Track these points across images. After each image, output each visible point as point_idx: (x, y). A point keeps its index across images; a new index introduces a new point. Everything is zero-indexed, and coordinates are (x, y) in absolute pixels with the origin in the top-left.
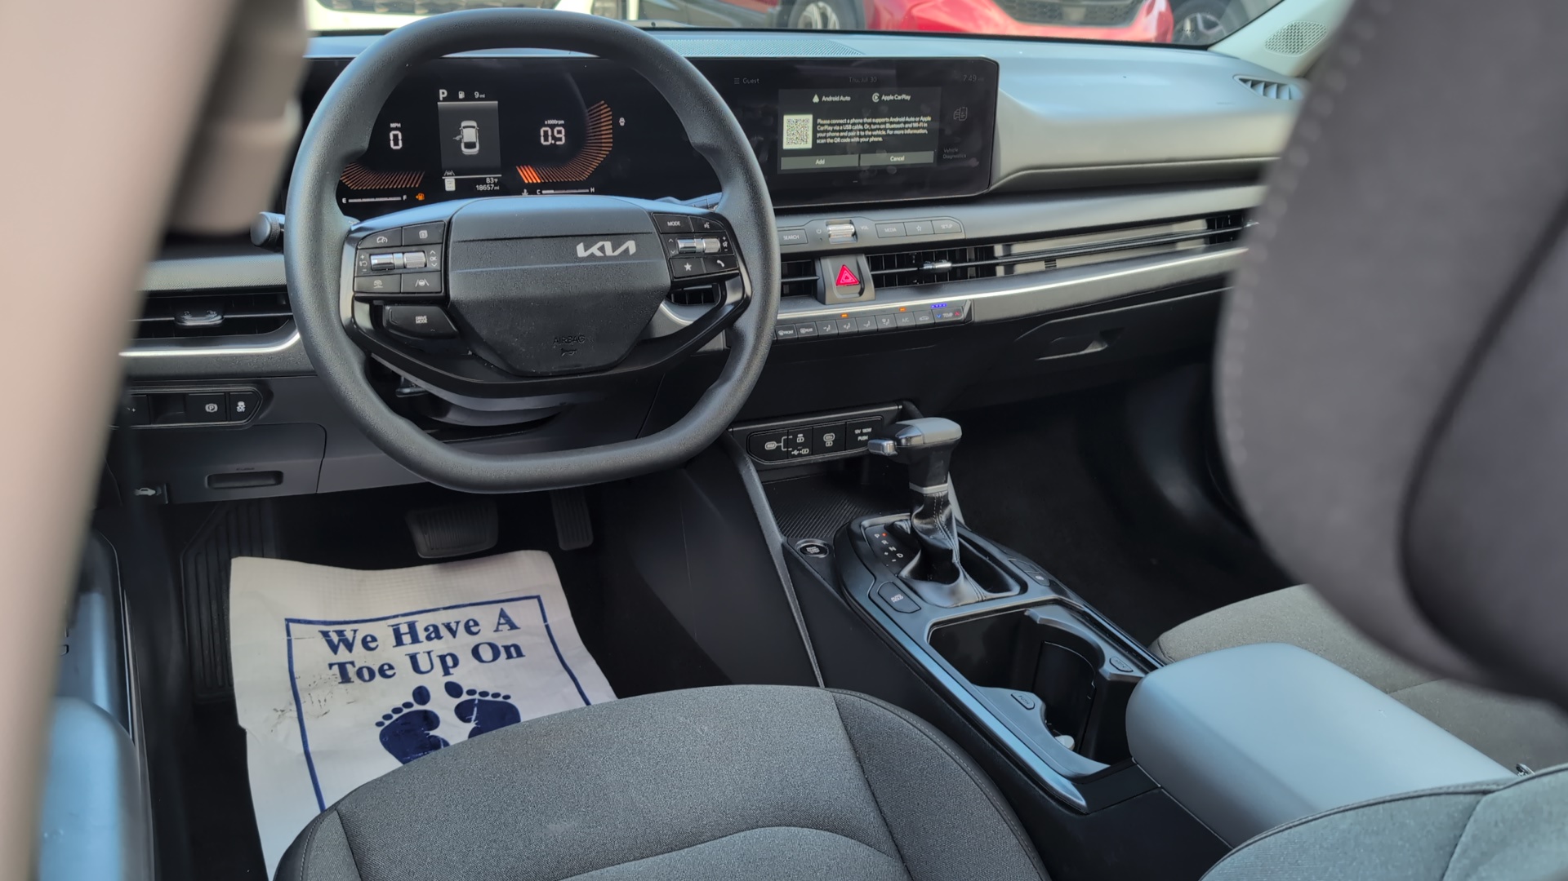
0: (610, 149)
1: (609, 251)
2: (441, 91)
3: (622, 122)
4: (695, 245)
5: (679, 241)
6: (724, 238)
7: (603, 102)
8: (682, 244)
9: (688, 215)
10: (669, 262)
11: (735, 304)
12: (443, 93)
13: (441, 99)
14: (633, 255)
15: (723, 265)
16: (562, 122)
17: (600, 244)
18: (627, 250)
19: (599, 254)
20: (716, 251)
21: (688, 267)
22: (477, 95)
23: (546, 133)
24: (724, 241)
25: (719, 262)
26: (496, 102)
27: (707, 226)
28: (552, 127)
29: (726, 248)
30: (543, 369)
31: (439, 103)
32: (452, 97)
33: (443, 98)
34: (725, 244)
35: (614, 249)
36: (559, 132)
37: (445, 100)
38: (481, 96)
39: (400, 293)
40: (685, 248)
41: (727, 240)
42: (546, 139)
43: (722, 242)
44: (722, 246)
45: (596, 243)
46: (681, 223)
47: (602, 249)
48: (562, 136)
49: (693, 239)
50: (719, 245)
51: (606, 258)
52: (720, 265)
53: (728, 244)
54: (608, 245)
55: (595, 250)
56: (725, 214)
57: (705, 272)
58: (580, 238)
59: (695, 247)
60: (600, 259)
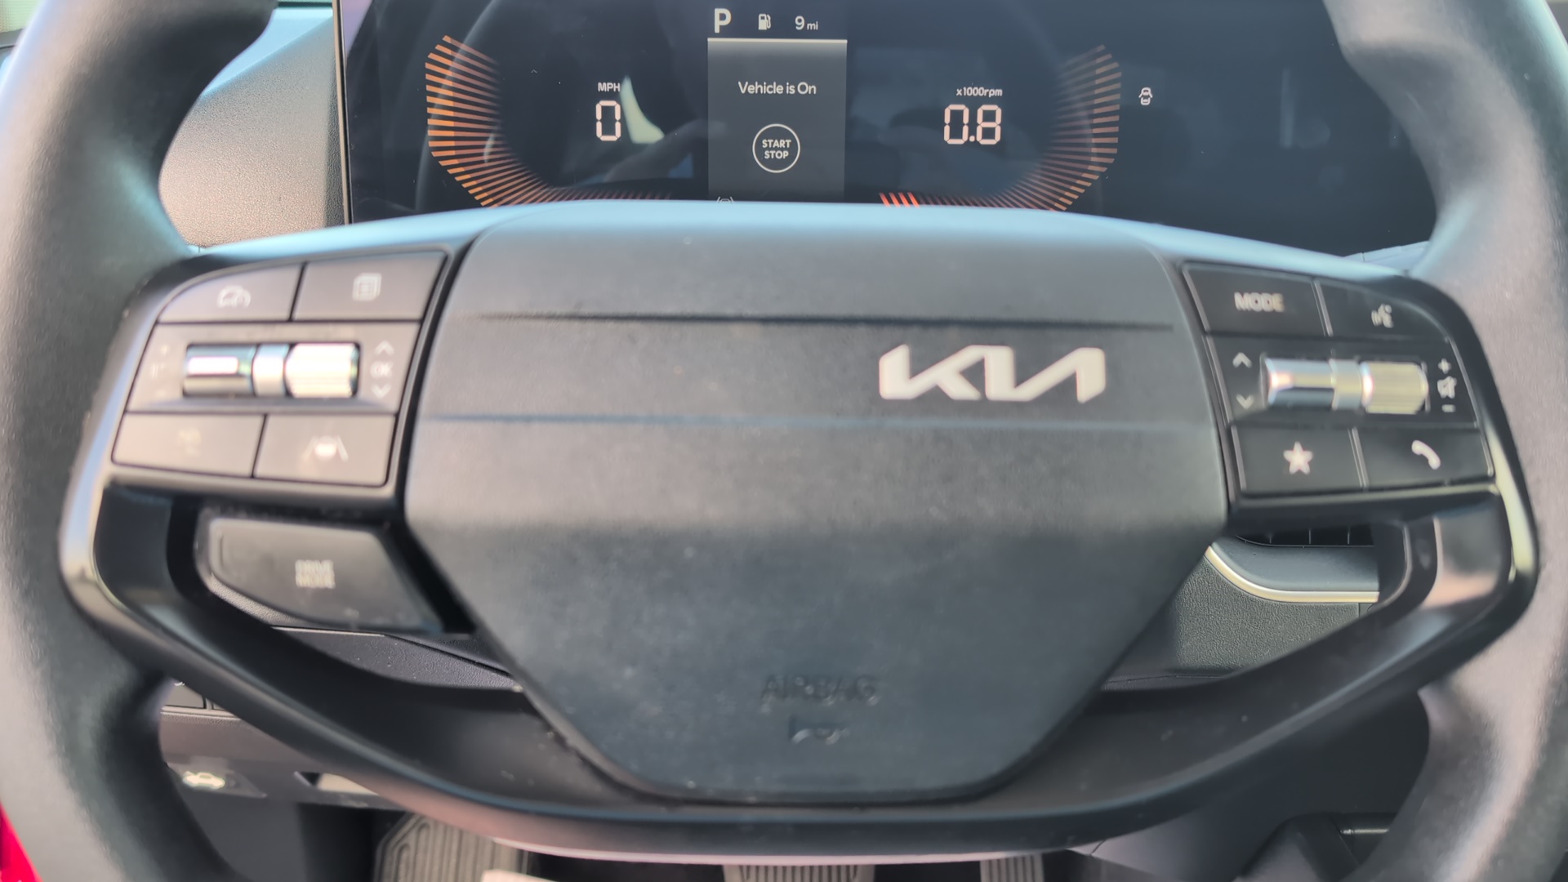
0: (1111, 161)
1: (1000, 382)
2: (718, 12)
3: (1146, 96)
4: (1332, 382)
5: (1271, 364)
6: (1444, 366)
7: (1101, 48)
8: (1281, 377)
9: (1313, 277)
10: (1225, 437)
11: (1459, 611)
12: (723, 17)
13: (717, 30)
14: (1095, 401)
15: (1434, 461)
16: (999, 92)
17: (969, 355)
18: (1069, 384)
19: (959, 389)
20: (1410, 408)
21: (1299, 459)
22: (800, 23)
23: (956, 115)
24: (1443, 376)
25: (1419, 447)
26: (845, 42)
27: (1382, 316)
28: (974, 103)
29: (1447, 400)
30: (725, 781)
31: (709, 40)
32: (743, 26)
33: (721, 27)
34: (1447, 388)
35: (1022, 374)
36: (990, 116)
37: (726, 32)
38: (810, 26)
39: (253, 477)
40: (1296, 389)
41: (1454, 372)
42: (956, 133)
43: (1434, 377)
44: (1433, 392)
45: (954, 350)
46: (1285, 302)
47: (975, 374)
48: (996, 125)
49: (1324, 358)
50: (1424, 388)
51: (984, 407)
52: (1423, 460)
53: (1461, 388)
54: (999, 361)
55: (948, 376)
56: (1453, 286)
57: (1364, 482)
58: (898, 332)
59: (1330, 390)
60: (964, 406)
